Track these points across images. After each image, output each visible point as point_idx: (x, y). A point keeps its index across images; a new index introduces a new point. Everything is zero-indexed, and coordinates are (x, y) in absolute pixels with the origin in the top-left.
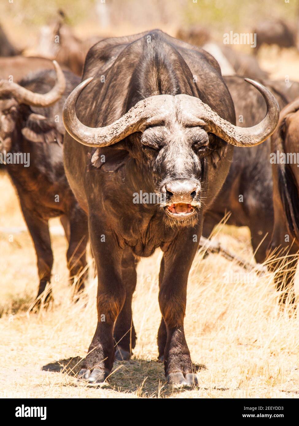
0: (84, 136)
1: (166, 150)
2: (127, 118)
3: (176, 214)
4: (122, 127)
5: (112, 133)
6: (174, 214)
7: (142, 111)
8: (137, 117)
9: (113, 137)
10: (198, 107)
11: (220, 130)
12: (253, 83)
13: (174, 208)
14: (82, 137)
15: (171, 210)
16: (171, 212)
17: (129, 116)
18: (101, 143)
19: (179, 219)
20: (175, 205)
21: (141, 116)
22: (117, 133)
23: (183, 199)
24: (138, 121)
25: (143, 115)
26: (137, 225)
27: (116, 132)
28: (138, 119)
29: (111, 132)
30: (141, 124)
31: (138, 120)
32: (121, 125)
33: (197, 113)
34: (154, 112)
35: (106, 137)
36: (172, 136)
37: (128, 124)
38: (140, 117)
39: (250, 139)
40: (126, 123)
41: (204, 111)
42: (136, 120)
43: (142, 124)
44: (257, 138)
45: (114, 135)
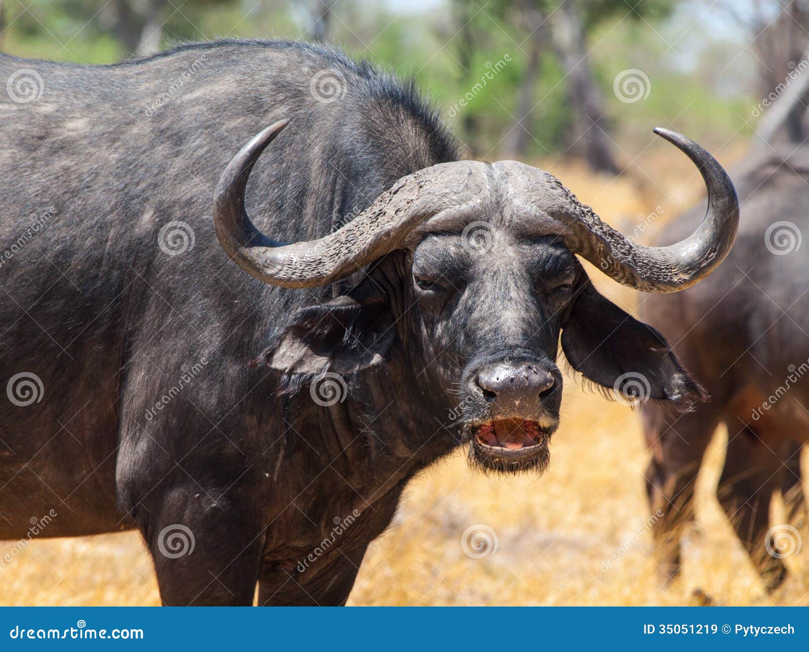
0: (266, 262)
1: (476, 293)
2: (373, 216)
3: (498, 448)
4: (361, 238)
5: (337, 252)
6: (493, 448)
7: (414, 198)
8: (401, 214)
9: (339, 261)
10: (551, 190)
11: (602, 249)
12: (674, 138)
13: (494, 433)
14: (260, 262)
15: (485, 438)
16: (486, 442)
17: (378, 212)
18: (308, 277)
19: (506, 461)
20: (497, 426)
21: (412, 209)
22: (350, 251)
23: (521, 408)
24: (403, 223)
25: (417, 206)
26: (338, 505)
27: (347, 251)
28: (403, 217)
29: (332, 252)
30: (411, 229)
31: (404, 219)
32: (358, 233)
33: (550, 203)
34: (445, 200)
35: (320, 263)
36: (490, 259)
37: (377, 230)
38: (411, 212)
39: (669, 274)
40: (372, 228)
41: (564, 200)
42: (398, 219)
43: (413, 231)
44: (685, 272)
45: (343, 258)
